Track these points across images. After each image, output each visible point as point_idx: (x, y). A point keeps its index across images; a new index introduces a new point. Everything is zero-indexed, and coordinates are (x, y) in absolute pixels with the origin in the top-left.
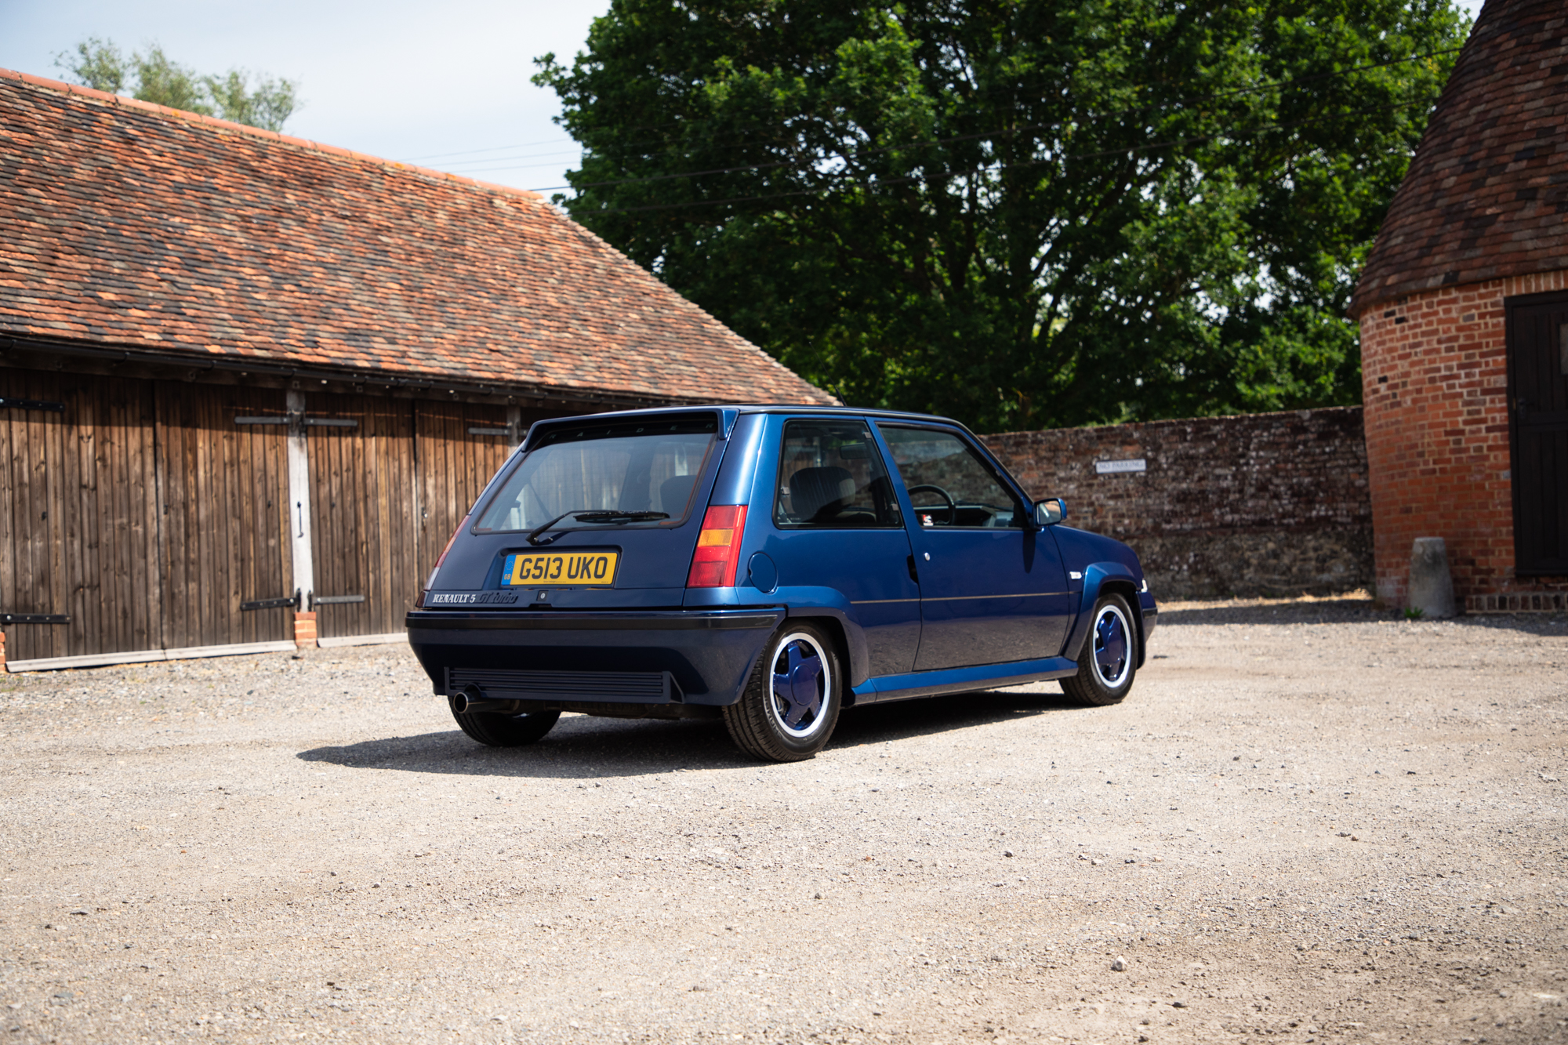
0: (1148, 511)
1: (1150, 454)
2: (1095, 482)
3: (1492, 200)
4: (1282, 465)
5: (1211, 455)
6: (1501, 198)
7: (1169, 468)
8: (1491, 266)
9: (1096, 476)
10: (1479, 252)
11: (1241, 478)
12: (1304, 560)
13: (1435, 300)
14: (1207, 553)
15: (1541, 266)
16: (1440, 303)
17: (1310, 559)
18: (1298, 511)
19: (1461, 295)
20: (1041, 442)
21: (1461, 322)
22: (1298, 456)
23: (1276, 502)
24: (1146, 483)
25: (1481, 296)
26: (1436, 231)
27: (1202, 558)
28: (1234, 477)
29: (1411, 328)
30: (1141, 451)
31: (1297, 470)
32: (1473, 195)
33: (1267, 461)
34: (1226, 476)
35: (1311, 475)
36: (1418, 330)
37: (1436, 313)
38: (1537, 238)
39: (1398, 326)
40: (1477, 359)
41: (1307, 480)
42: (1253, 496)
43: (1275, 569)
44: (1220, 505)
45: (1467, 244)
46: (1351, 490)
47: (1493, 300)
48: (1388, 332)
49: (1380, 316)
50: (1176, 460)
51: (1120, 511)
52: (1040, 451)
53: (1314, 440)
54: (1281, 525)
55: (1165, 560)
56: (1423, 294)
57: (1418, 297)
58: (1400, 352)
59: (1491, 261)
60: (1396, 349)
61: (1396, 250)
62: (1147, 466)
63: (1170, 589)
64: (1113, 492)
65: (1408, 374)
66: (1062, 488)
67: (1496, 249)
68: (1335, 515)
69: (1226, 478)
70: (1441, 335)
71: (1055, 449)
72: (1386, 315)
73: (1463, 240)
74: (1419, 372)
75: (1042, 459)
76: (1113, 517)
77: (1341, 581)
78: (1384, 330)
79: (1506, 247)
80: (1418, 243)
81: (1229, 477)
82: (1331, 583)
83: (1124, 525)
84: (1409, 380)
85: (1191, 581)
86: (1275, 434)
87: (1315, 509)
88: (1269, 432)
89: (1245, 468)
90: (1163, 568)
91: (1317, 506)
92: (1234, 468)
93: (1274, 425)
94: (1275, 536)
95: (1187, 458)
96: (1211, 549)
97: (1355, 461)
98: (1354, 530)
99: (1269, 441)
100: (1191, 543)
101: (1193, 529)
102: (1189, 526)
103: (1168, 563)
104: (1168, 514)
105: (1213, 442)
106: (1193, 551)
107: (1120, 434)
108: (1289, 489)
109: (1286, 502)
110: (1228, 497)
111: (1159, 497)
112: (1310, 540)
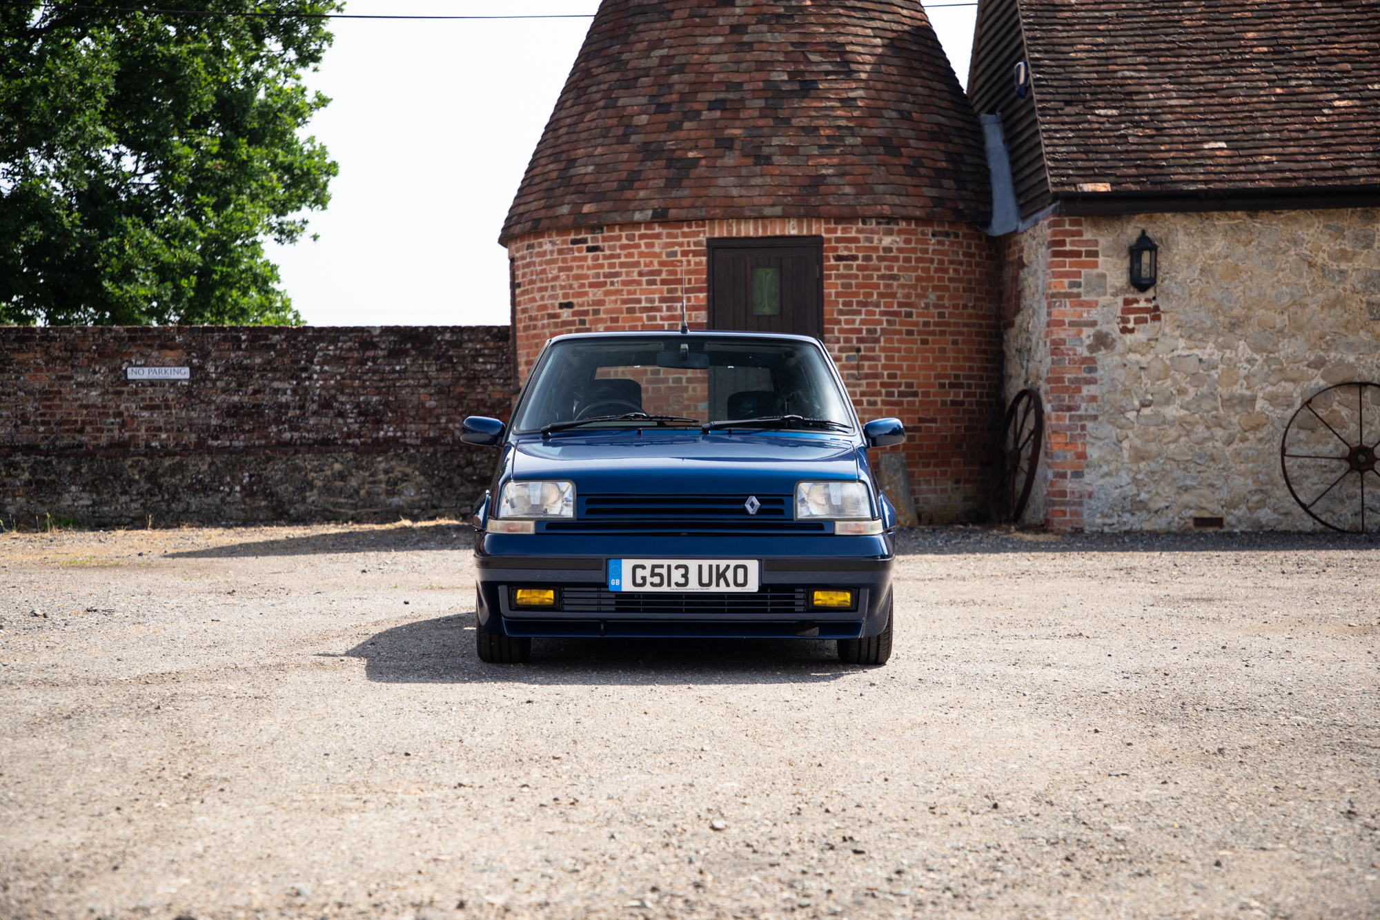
0: (191, 425)
1: (195, 361)
2: (125, 389)
3: (692, 144)
4: (348, 382)
5: (269, 366)
6: (700, 144)
7: (218, 379)
8: (700, 207)
9: (127, 382)
10: (686, 192)
11: (302, 393)
12: (374, 482)
13: (637, 233)
14: (265, 473)
15: (747, 213)
16: (642, 237)
17: (380, 482)
18: (364, 431)
19: (665, 232)
20: (54, 339)
21: (664, 257)
22: (366, 373)
23: (340, 421)
24: (189, 394)
25: (685, 235)
26: (635, 166)
27: (258, 479)
28: (294, 392)
29: (605, 257)
30: (185, 358)
31: (364, 388)
32: (672, 136)
33: (333, 376)
34: (286, 391)
35: (379, 394)
36: (616, 261)
37: (638, 246)
38: (741, 186)
39: (591, 254)
40: (679, 294)
41: (374, 399)
42: (315, 413)
43: (341, 492)
44: (277, 421)
45: (673, 183)
46: (422, 411)
47: (696, 239)
48: (575, 259)
49: (564, 242)
50: (227, 370)
51: (156, 424)
52: (52, 350)
53: (384, 357)
54: (347, 445)
55: (213, 481)
56: (623, 226)
57: (617, 228)
58: (592, 280)
59: (699, 202)
60: (587, 277)
61: (588, 179)
62: (192, 375)
63: (218, 513)
64: (148, 402)
65: (601, 302)
66: (80, 395)
67: (703, 192)
68: (405, 437)
69: (285, 393)
70: (642, 268)
71: (73, 349)
72: (574, 242)
73: (668, 179)
74: (616, 301)
75: (54, 359)
76: (147, 430)
77: (412, 505)
78: (569, 256)
79: (713, 192)
80: (615, 176)
81: (289, 392)
82: (401, 507)
83: (160, 440)
84: (602, 308)
85: (245, 503)
86: (341, 348)
87: (382, 429)
88: (336, 346)
89: (307, 383)
90: (211, 489)
91: (385, 426)
92: (295, 382)
93: (341, 338)
94: (342, 457)
95: (240, 368)
96: (269, 469)
97: (426, 381)
98: (427, 452)
99: (335, 355)
100: (245, 462)
101: (246, 447)
102: (242, 443)
103: (217, 484)
104: (215, 430)
105: (272, 353)
106: (248, 471)
107: (158, 337)
108: (355, 407)
109: (352, 420)
110: (286, 413)
111: (205, 410)
112: (380, 462)
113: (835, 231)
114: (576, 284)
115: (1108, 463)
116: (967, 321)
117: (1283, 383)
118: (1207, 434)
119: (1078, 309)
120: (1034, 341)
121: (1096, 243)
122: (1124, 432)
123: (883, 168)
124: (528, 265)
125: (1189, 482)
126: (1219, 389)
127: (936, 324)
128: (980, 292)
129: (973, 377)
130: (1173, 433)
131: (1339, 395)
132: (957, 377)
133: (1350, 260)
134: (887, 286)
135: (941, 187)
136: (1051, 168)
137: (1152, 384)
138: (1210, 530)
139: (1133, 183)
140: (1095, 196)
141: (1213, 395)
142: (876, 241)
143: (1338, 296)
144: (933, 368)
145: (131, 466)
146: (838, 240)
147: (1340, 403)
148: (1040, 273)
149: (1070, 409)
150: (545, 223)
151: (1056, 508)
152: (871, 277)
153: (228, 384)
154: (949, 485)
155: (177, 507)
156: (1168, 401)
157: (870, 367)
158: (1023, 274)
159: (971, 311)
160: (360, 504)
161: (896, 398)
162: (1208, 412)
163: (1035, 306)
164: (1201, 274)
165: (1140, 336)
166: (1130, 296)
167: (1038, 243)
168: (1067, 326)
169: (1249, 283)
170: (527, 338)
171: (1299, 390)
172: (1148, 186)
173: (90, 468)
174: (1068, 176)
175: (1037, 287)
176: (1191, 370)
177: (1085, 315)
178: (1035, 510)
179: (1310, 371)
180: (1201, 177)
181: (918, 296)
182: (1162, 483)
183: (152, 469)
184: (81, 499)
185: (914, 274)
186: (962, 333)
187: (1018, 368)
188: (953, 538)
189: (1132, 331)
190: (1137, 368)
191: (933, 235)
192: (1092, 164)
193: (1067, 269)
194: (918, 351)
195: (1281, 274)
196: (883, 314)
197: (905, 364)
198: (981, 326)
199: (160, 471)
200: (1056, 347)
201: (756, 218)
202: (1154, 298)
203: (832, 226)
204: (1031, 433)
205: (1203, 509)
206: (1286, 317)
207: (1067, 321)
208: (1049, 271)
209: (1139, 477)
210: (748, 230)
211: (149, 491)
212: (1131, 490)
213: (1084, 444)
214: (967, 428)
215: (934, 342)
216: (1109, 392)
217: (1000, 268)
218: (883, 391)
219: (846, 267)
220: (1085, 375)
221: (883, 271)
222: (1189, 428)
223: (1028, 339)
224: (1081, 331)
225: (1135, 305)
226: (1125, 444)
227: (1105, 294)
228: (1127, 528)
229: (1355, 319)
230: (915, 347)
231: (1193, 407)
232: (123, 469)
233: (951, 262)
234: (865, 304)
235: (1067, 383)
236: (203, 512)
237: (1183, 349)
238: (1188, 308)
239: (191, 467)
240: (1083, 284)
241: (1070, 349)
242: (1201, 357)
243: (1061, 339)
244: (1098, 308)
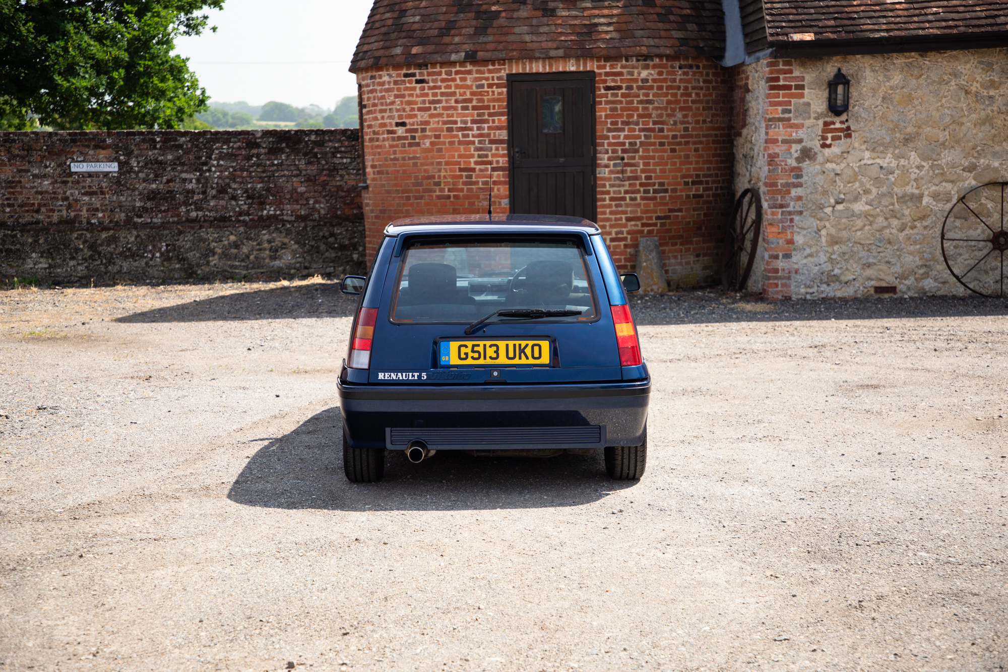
0: (120, 207)
1: (122, 158)
2: (70, 179)
4: (239, 173)
5: (178, 161)
7: (139, 172)
8: (501, 50)
9: (71, 174)
10: (491, 38)
11: (204, 182)
12: (260, 250)
13: (453, 70)
14: (178, 243)
15: (537, 55)
16: (457, 73)
17: (265, 249)
18: (252, 211)
19: (475, 69)
20: (14, 141)
21: (474, 89)
22: (252, 166)
23: (234, 203)
24: (118, 183)
25: (490, 71)
26: (452, 17)
27: (171, 247)
28: (198, 181)
29: (430, 88)
30: (114, 155)
31: (251, 177)
33: (226, 169)
34: (191, 180)
35: (262, 182)
36: (438, 91)
37: (454, 80)
38: (532, 33)
39: (418, 86)
40: (486, 117)
41: (259, 186)
42: (214, 197)
43: (236, 257)
44: (186, 204)
45: (481, 31)
46: (295, 195)
47: (498, 75)
48: (407, 89)
49: (398, 75)
50: (146, 164)
51: (94, 206)
52: (12, 149)
53: (265, 154)
54: (239, 221)
55: (139, 249)
56: (443, 64)
57: (438, 66)
58: (420, 105)
59: (501, 47)
60: (416, 103)
61: (415, 26)
62: (120, 168)
63: (144, 273)
64: (87, 189)
65: (427, 123)
66: (36, 184)
67: (503, 38)
68: (283, 215)
69: (191, 182)
70: (458, 97)
71: (28, 149)
72: (406, 75)
73: (476, 28)
74: (438, 122)
75: (15, 156)
76: (87, 211)
77: (289, 267)
78: (402, 86)
79: (511, 38)
80: (436, 24)
81: (194, 181)
82: (281, 268)
83: (98, 218)
84: (428, 127)
85: (163, 266)
86: (233, 148)
87: (265, 209)
88: (228, 146)
89: (208, 174)
90: (138, 256)
91: (268, 207)
92: (198, 174)
93: (232, 139)
94: (236, 231)
95: (156, 163)
96: (181, 240)
97: (298, 172)
98: (299, 227)
99: (228, 153)
100: (163, 235)
101: (163, 223)
102: (159, 220)
103: (142, 251)
104: (139, 210)
105: (180, 151)
106: (165, 242)
107: (93, 139)
108: (244, 193)
109: (242, 202)
110: (193, 198)
111: (131, 195)
112: (265, 234)
113: (604, 67)
114: (408, 108)
115: (810, 246)
116: (705, 133)
117: (944, 184)
118: (885, 224)
119: (789, 130)
120: (756, 151)
121: (803, 79)
122: (823, 223)
123: (641, 16)
124: (372, 91)
125: (871, 260)
126: (895, 189)
127: (682, 136)
128: (716, 110)
129: (710, 176)
130: (859, 223)
131: (986, 192)
132: (698, 176)
133: (997, 88)
134: (645, 109)
135: (686, 30)
136: (769, 22)
137: (845, 186)
138: (887, 296)
139: (831, 32)
140: (803, 43)
141: (890, 194)
142: (636, 74)
143: (987, 116)
144: (680, 170)
145: (76, 238)
146: (607, 74)
147: (987, 198)
148: (760, 100)
149: (781, 206)
150: (383, 61)
151: (771, 281)
152: (632, 102)
153: (148, 175)
154: (692, 258)
155: (112, 269)
156: (856, 199)
157: (632, 172)
158: (749, 97)
159: (709, 125)
160: (250, 266)
161: (651, 195)
162: (887, 207)
163: (757, 124)
164: (883, 101)
165: (836, 150)
166: (828, 119)
167: (759, 77)
168: (780, 143)
169: (919, 107)
170: (372, 147)
171: (956, 189)
172: (843, 34)
173: (46, 240)
174: (782, 27)
175: (758, 110)
176: (874, 175)
177: (794, 134)
178: (755, 283)
179: (965, 174)
180: (884, 27)
181: (668, 115)
182: (851, 261)
183: (93, 240)
184: (40, 263)
185: (665, 99)
186: (701, 143)
187: (745, 169)
188: (692, 309)
189: (829, 146)
190: (832, 174)
191: (680, 68)
192: (800, 17)
193: (781, 99)
194: (668, 157)
195: (944, 100)
196: (641, 130)
197: (658, 168)
198: (716, 135)
199: (99, 242)
200: (772, 160)
201: (544, 59)
202: (847, 121)
203: (603, 63)
204: (754, 222)
205: (881, 280)
206: (947, 133)
207: (780, 139)
208: (767, 100)
209: (833, 257)
210: (538, 67)
211: (91, 257)
212: (827, 267)
213: (792, 233)
214: (705, 215)
215: (681, 150)
216: (812, 193)
217: (732, 89)
218: (642, 189)
219: (613, 95)
220: (794, 180)
221: (642, 97)
222: (871, 219)
223: (752, 149)
224: (791, 147)
225: (832, 126)
226: (824, 232)
227: (809, 118)
228: (824, 296)
229: (1000, 133)
230: (665, 154)
231: (875, 203)
232: (71, 240)
233: (693, 88)
234: (628, 123)
235: (779, 187)
236: (133, 273)
237: (868, 159)
238: (872, 128)
239: (122, 239)
240: (793, 110)
241: (783, 161)
242: (881, 165)
243: (775, 153)
244: (804, 129)
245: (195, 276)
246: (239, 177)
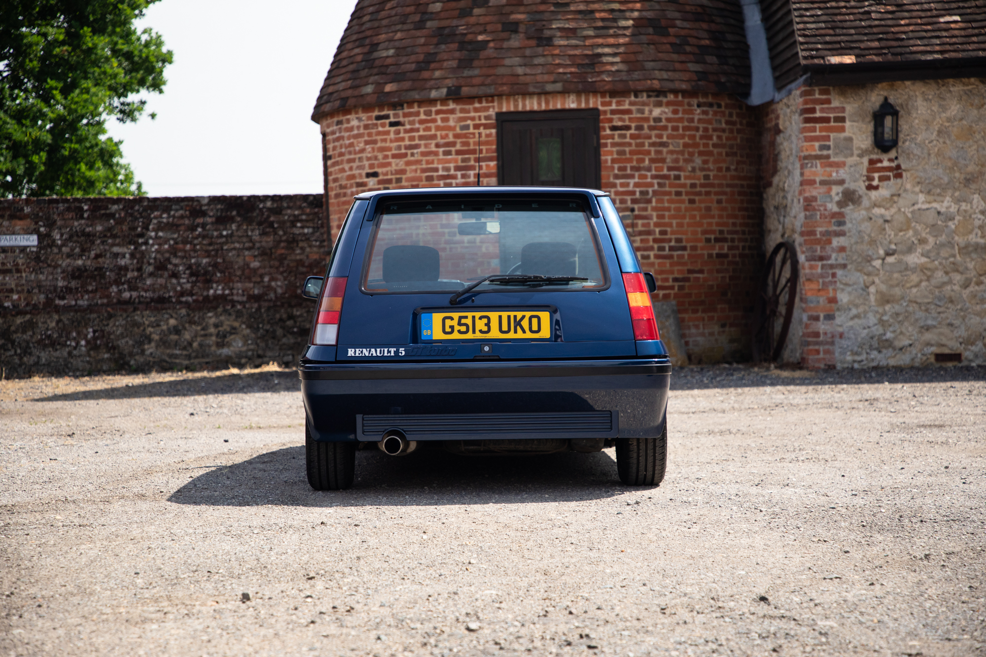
0: (40, 287)
1: (42, 229)
3: (481, 29)
4: (181, 246)
5: (108, 233)
6: (489, 28)
7: (63, 245)
8: (489, 85)
10: (476, 72)
11: (139, 256)
12: (205, 335)
13: (434, 109)
14: (107, 329)
15: (531, 89)
16: (438, 112)
17: (211, 335)
18: (196, 290)
19: (458, 107)
21: (458, 131)
22: (197, 238)
23: (174, 281)
24: (37, 259)
25: (476, 110)
26: (431, 49)
27: (101, 334)
28: (132, 256)
29: (406, 131)
30: (33, 226)
31: (195, 251)
32: (463, 21)
33: (166, 241)
34: (125, 255)
35: (208, 256)
36: (416, 134)
37: (434, 121)
38: (525, 65)
39: (393, 129)
40: (472, 163)
41: (205, 261)
42: (151, 275)
43: (176, 344)
44: (117, 283)
45: (465, 63)
46: (247, 271)
47: (486, 114)
48: (379, 133)
49: (369, 118)
50: (71, 237)
51: (8, 287)
53: (212, 223)
54: (181, 302)
55: (60, 336)
56: (421, 103)
57: (416, 105)
58: (394, 152)
59: (488, 81)
60: (390, 149)
61: (389, 61)
62: (39, 242)
63: (66, 365)
65: (403, 172)
67: (491, 71)
68: (232, 294)
69: (124, 257)
70: (439, 140)
72: (378, 118)
73: (460, 60)
74: (416, 171)
77: (240, 355)
78: (374, 131)
79: (501, 71)
80: (413, 58)
81: (127, 256)
82: (230, 357)
83: (12, 301)
84: (404, 177)
85: (90, 356)
86: (174, 216)
87: (212, 288)
88: (169, 214)
89: (144, 248)
90: (59, 344)
91: (215, 285)
92: (132, 247)
93: (174, 207)
94: (176, 313)
95: (83, 235)
96: (111, 325)
97: (251, 245)
98: (252, 308)
99: (168, 223)
100: (89, 319)
101: (90, 305)
102: (86, 302)
103: (64, 339)
104: (62, 291)
105: (112, 221)
106: (92, 327)
107: (9, 208)
108: (187, 269)
109: (185, 281)
110: (126, 275)
111: (52, 273)
112: (210, 317)
113: (610, 104)
114: (380, 156)
115: (857, 306)
116: (729, 182)
118: (946, 279)
119: (828, 169)
120: (789, 197)
121: (843, 110)
122: (871, 279)
123: (652, 46)
124: (338, 139)
125: (930, 322)
126: (956, 238)
127: (702, 185)
128: (741, 156)
129: (736, 232)
130: (915, 278)
132: (721, 232)
134: (657, 152)
135: (705, 63)
136: (802, 43)
137: (896, 235)
138: (950, 365)
139: (876, 55)
140: (842, 67)
141: (950, 244)
142: (647, 112)
144: (700, 224)
146: (613, 112)
148: (794, 138)
149: (821, 258)
150: (351, 102)
151: (811, 347)
152: (643, 144)
154: (716, 329)
155: (28, 360)
156: (910, 250)
157: (643, 225)
158: (779, 139)
159: (733, 173)
160: (193, 355)
161: (667, 252)
162: (946, 259)
163: (790, 167)
164: (938, 135)
165: (884, 192)
166: (874, 157)
167: (792, 112)
168: (818, 185)
169: (982, 142)
170: (338, 205)
172: (890, 57)
174: (817, 50)
175: (791, 150)
176: (931, 221)
177: (834, 174)
178: (793, 350)
180: (937, 48)
181: (685, 160)
182: (906, 324)
183: (5, 326)
185: (681, 141)
186: (725, 193)
187: (776, 223)
188: (718, 376)
189: (876, 188)
190: (881, 221)
191: (699, 106)
192: (839, 39)
193: (818, 133)
194: (687, 209)
196: (654, 177)
197: (674, 222)
198: (742, 186)
199: (13, 328)
200: (809, 204)
201: (539, 94)
202: (896, 158)
203: (608, 99)
204: (788, 281)
205: (943, 345)
207: (818, 180)
208: (801, 136)
209: (885, 318)
210: (532, 104)
211: (3, 346)
212: (878, 330)
213: (835, 290)
214: (731, 278)
215: (701, 202)
216: (856, 243)
217: (760, 134)
218: (656, 246)
219: (621, 136)
220: (835, 228)
221: (654, 139)
222: (929, 273)
223: (785, 197)
224: (830, 189)
225: (879, 165)
226: (872, 289)
227: (852, 155)
228: (874, 364)
230: (683, 206)
231: (932, 255)
233: (714, 130)
234: (638, 169)
235: (818, 236)
236: (53, 364)
237: (923, 203)
238: (927, 167)
239: (40, 325)
240: (832, 147)
241: (821, 205)
242: (939, 209)
243: (813, 197)
244: (846, 168)
245: (126, 367)
246: (180, 250)
